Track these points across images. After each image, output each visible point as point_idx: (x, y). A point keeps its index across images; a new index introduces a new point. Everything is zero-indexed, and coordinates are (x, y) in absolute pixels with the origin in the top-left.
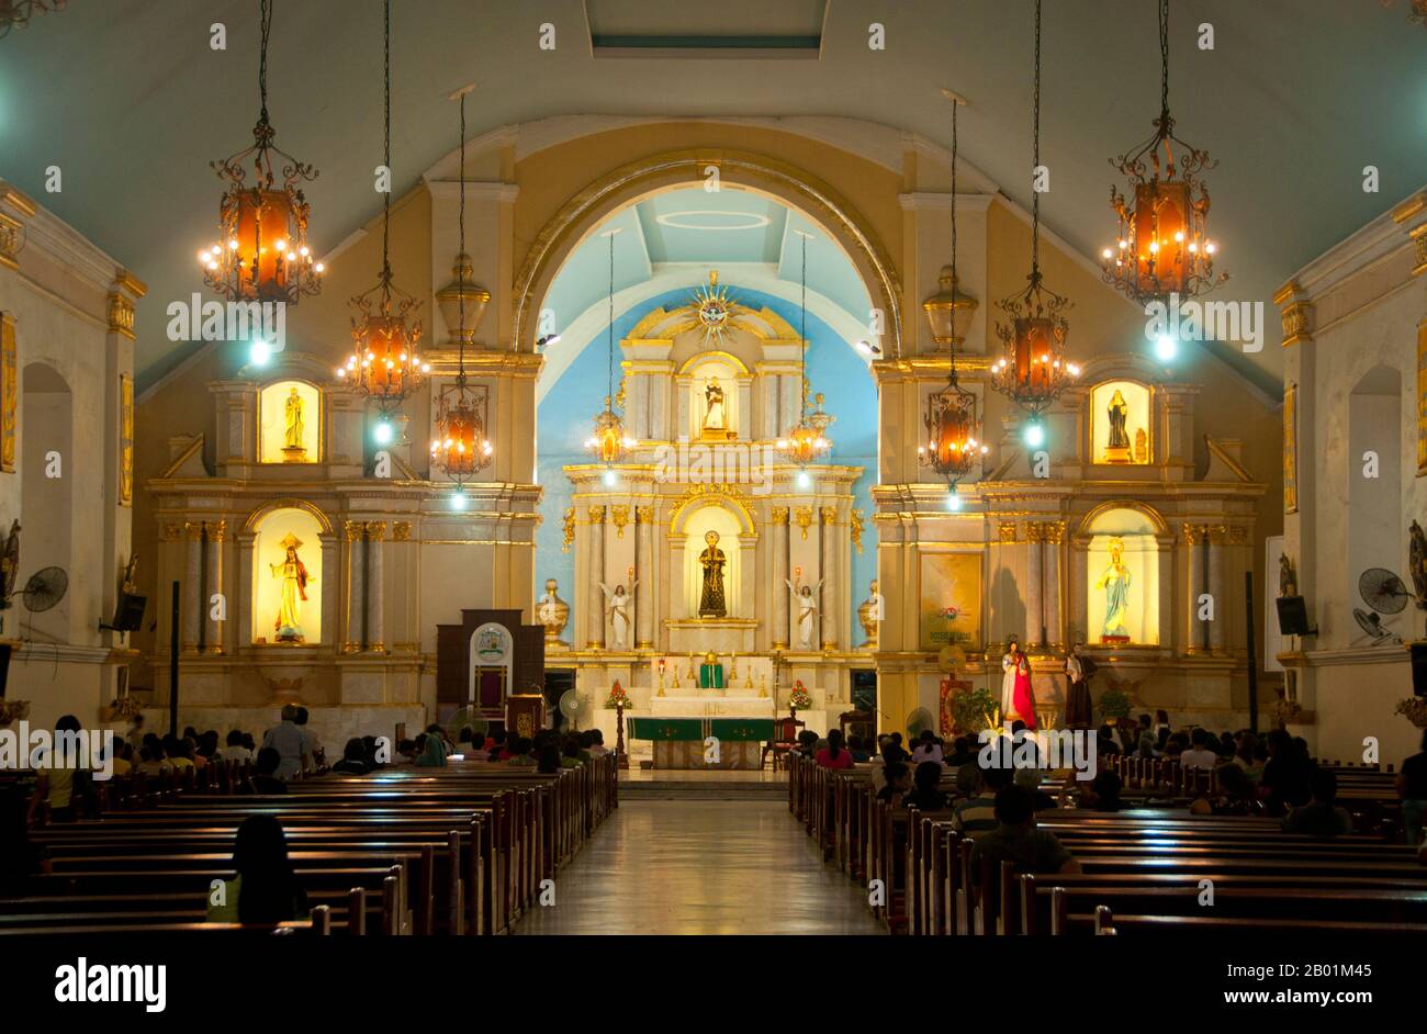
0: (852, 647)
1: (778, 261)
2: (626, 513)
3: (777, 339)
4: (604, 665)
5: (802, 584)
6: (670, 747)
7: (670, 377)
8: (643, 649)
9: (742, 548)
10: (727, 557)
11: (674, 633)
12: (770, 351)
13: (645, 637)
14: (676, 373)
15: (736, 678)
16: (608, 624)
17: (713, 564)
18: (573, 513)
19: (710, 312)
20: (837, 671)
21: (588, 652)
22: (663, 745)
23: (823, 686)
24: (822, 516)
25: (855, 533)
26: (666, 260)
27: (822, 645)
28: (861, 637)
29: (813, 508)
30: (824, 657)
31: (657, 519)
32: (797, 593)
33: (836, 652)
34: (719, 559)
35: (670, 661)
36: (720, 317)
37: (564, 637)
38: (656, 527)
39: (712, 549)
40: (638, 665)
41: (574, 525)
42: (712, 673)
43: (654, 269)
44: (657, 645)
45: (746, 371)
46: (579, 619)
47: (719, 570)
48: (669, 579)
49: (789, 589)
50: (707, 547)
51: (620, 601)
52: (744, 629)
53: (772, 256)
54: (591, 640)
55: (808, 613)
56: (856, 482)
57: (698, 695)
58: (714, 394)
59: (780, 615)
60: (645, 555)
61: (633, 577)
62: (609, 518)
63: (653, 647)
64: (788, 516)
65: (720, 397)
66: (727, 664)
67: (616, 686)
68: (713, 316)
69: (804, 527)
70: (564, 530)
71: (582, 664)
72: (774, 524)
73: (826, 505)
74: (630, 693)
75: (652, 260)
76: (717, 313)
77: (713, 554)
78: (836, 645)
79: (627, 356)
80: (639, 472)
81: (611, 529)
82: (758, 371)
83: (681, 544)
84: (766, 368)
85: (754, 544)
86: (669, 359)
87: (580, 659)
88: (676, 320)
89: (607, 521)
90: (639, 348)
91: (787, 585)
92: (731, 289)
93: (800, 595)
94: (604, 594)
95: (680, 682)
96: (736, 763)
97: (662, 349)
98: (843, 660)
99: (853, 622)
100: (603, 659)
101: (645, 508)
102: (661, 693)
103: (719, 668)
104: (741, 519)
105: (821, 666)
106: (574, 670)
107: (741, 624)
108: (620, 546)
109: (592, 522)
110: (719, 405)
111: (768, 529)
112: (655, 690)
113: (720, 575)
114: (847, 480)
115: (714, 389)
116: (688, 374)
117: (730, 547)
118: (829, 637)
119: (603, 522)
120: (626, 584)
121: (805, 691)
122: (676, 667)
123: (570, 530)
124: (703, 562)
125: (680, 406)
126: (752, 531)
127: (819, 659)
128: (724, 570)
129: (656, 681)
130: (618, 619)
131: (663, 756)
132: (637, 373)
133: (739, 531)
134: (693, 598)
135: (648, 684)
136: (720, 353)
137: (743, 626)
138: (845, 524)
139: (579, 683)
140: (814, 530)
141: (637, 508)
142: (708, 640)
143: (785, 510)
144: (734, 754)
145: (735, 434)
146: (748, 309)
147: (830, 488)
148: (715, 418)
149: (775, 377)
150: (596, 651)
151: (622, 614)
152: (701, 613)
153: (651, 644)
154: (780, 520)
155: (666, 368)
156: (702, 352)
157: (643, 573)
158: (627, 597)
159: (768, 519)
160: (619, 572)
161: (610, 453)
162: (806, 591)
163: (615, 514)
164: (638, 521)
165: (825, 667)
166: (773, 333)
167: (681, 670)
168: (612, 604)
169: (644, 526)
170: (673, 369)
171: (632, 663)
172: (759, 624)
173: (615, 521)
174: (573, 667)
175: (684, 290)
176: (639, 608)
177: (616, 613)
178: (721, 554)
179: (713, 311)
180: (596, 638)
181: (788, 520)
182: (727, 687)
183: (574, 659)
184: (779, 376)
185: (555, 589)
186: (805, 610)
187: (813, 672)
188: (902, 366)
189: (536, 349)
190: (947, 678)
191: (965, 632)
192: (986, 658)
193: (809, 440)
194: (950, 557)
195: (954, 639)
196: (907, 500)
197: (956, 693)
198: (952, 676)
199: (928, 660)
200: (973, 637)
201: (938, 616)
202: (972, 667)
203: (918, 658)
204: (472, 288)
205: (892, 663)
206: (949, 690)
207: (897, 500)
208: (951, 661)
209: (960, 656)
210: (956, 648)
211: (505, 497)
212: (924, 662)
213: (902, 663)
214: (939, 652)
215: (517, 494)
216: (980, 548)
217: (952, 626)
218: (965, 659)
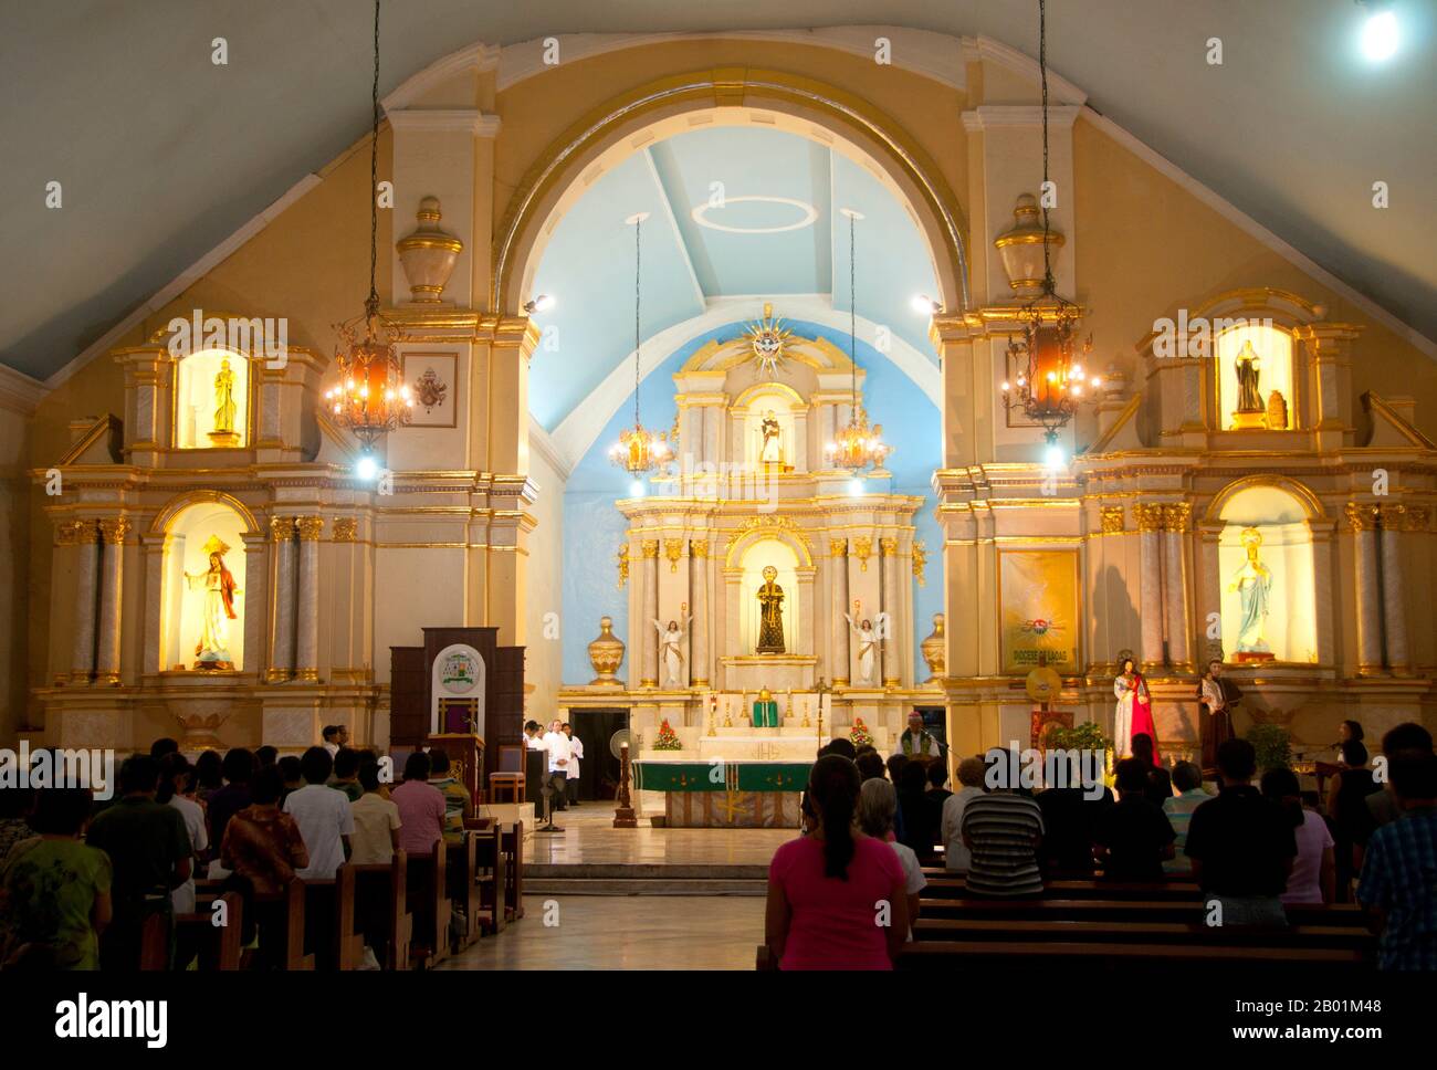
0: (915, 684)
1: (830, 292)
2: (680, 547)
3: (834, 368)
4: (657, 703)
5: (862, 617)
6: (687, 799)
7: (724, 410)
8: (698, 688)
9: (799, 582)
10: (785, 592)
11: (731, 671)
12: (826, 381)
13: (699, 675)
14: (731, 404)
15: (792, 716)
16: (661, 661)
17: (771, 600)
18: (627, 549)
19: (764, 343)
20: (900, 708)
21: (643, 690)
22: (679, 798)
23: (886, 724)
24: (882, 548)
25: (917, 566)
26: (720, 294)
27: (884, 682)
28: (925, 673)
29: (872, 538)
30: (886, 694)
31: (711, 553)
32: (856, 626)
33: (899, 689)
34: (777, 594)
35: (722, 699)
36: (774, 347)
37: (619, 676)
38: (711, 562)
39: (770, 585)
40: (692, 704)
41: (628, 562)
42: (765, 711)
43: (707, 303)
44: (712, 683)
45: (802, 402)
46: (633, 657)
47: (778, 606)
48: (724, 618)
49: (848, 623)
50: (765, 582)
51: (672, 637)
52: (802, 665)
53: (825, 286)
54: (645, 677)
55: (867, 649)
56: (916, 512)
57: (752, 735)
58: (770, 428)
59: (840, 650)
60: (698, 589)
61: (687, 612)
62: (662, 552)
63: (708, 685)
64: (847, 547)
65: (776, 430)
66: (782, 701)
67: (665, 725)
68: (768, 346)
69: (863, 558)
70: (619, 567)
71: (635, 703)
72: (832, 556)
73: (886, 536)
74: (681, 733)
75: (705, 295)
76: (771, 343)
77: (770, 590)
78: (898, 682)
79: (680, 390)
80: (692, 504)
81: (664, 563)
82: (813, 401)
83: (737, 579)
84: (822, 397)
85: (812, 577)
86: (723, 391)
87: (633, 698)
88: (729, 352)
89: (659, 556)
90: (694, 381)
91: (847, 619)
92: (784, 321)
93: (860, 629)
94: (657, 631)
95: (732, 720)
96: (769, 820)
97: (718, 381)
98: (906, 697)
99: (916, 658)
100: (656, 698)
101: (699, 542)
102: (712, 733)
103: (773, 706)
104: (798, 553)
105: (883, 703)
106: (628, 710)
107: (801, 661)
108: (674, 582)
109: (645, 557)
110: (775, 438)
111: (827, 561)
112: (705, 730)
113: (779, 611)
114: (907, 510)
115: (770, 423)
116: (743, 406)
117: (788, 582)
118: (891, 674)
119: (656, 557)
120: (679, 620)
121: (866, 730)
122: (728, 705)
123: (625, 566)
124: (761, 597)
125: (735, 440)
126: (810, 564)
127: (881, 696)
128: (782, 605)
129: (706, 720)
130: (672, 656)
131: (679, 812)
132: (690, 406)
133: (797, 565)
135: (700, 724)
136: (774, 384)
137: (802, 662)
138: (906, 556)
139: (633, 722)
140: (874, 561)
141: (690, 541)
142: (767, 677)
143: (844, 542)
144: (768, 807)
145: (793, 468)
146: (802, 339)
147: (889, 518)
148: (772, 450)
149: (830, 406)
150: (649, 690)
151: (675, 651)
152: (760, 650)
153: (707, 682)
154: (839, 552)
155: (720, 400)
156: (756, 383)
157: (696, 608)
158: (680, 633)
159: (826, 550)
160: (673, 605)
161: (637, 461)
162: (866, 625)
163: (668, 548)
164: (692, 555)
165: (887, 704)
166: (829, 363)
167: (734, 709)
168: (665, 641)
169: (699, 561)
170: (727, 402)
171: (686, 702)
172: (818, 660)
173: (668, 556)
174: (627, 706)
175: (738, 324)
176: (694, 644)
177: (669, 649)
178: (779, 589)
179: (767, 341)
180: (650, 676)
181: (847, 552)
182: (782, 726)
183: (624, 698)
184: (835, 405)
185: (610, 627)
186: (865, 645)
187: (874, 709)
188: (970, 321)
189: (522, 313)
190: (1038, 708)
191: (1059, 649)
192: (1089, 682)
193: (861, 441)
194: (1037, 555)
195: (1044, 659)
196: (980, 485)
197: (1053, 730)
198: (1045, 706)
199: (1012, 686)
200: (1070, 657)
201: (1023, 630)
202: (1070, 695)
203: (999, 684)
204: (440, 236)
205: (965, 691)
206: (1042, 724)
207: (967, 487)
208: (1042, 687)
209: (1054, 680)
210: (1049, 670)
211: (480, 491)
212: (1007, 689)
213: (978, 691)
214: (1026, 675)
215: (496, 486)
216: (1075, 543)
217: (1042, 643)
218: (1060, 684)
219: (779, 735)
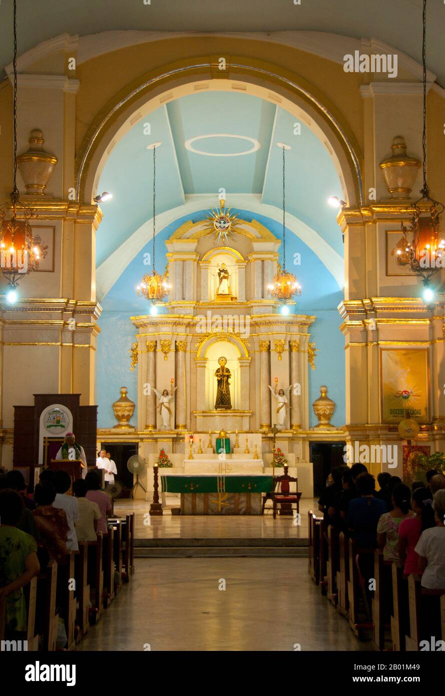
0: (310, 428)
1: (261, 192)
2: (169, 345)
3: (262, 239)
4: (156, 439)
5: (279, 388)
6: (194, 498)
7: (196, 263)
8: (180, 430)
9: (241, 366)
10: (232, 373)
11: (200, 419)
12: (257, 246)
13: (181, 422)
14: (200, 259)
15: (238, 447)
16: (158, 414)
17: (223, 377)
18: (137, 346)
19: (220, 223)
20: (301, 442)
21: (146, 431)
22: (189, 497)
23: (292, 452)
24: (290, 346)
25: (311, 357)
26: (193, 192)
27: (291, 426)
28: (315, 421)
29: (285, 341)
30: (293, 433)
31: (188, 349)
32: (276, 393)
33: (300, 431)
34: (227, 374)
35: (196, 436)
36: (226, 225)
37: (132, 423)
38: (188, 354)
39: (223, 368)
40: (177, 440)
41: (137, 354)
42: (223, 443)
43: (186, 198)
44: (188, 427)
45: (243, 259)
46: (140, 412)
47: (227, 381)
48: (196, 387)
49: (270, 391)
50: (219, 366)
51: (165, 400)
52: (242, 416)
53: (258, 189)
54: (148, 424)
55: (282, 406)
56: (310, 325)
57: (215, 458)
58: (223, 274)
59: (265, 407)
60: (181, 371)
61: (173, 384)
62: (159, 349)
63: (186, 428)
64: (269, 346)
65: (227, 275)
66: (233, 438)
67: (162, 452)
68: (222, 225)
69: (280, 353)
70: (131, 357)
71: (142, 439)
72: (261, 351)
73: (293, 339)
74: (172, 457)
75: (185, 193)
76: (225, 223)
77: (223, 371)
78: (300, 426)
79: (169, 251)
80: (177, 319)
81: (160, 355)
82: (250, 258)
83: (203, 365)
84: (255, 256)
85: (248, 364)
86: (195, 251)
87: (140, 436)
88: (199, 228)
89: (157, 350)
90: (178, 245)
91: (270, 389)
92: (233, 210)
93: (277, 395)
94: (156, 395)
95: (203, 450)
96: (243, 510)
97: (192, 246)
98: (305, 436)
99: (310, 412)
100: (155, 436)
101: (181, 342)
102: (191, 457)
103: (228, 441)
104: (240, 349)
105: (291, 439)
106: (137, 443)
107: (241, 414)
108: (165, 366)
109: (148, 351)
110: (226, 280)
111: (257, 354)
112: (187, 455)
113: (228, 384)
114: (305, 324)
115: (223, 271)
116: (208, 261)
117: (234, 367)
118: (295, 421)
119: (155, 351)
120: (169, 389)
121: (283, 455)
122: (200, 440)
123: (135, 357)
124: (217, 376)
125: (202, 280)
126: (247, 356)
127: (290, 435)
128: (230, 381)
129: (187, 449)
130: (165, 411)
131: (188, 505)
132: (175, 260)
133: (239, 356)
134: (211, 400)
135: (183, 452)
136: (226, 248)
137: (242, 414)
138: (304, 352)
139: (141, 451)
140: (286, 355)
141: (176, 342)
142: (221, 424)
143: (268, 343)
144: (242, 502)
145: (236, 298)
146: (243, 221)
147: (295, 329)
148: (224, 288)
149: (260, 261)
150: (151, 431)
151: (167, 408)
152: (216, 407)
153: (185, 427)
154: (265, 349)
155: (194, 257)
156: (215, 247)
157: (179, 382)
158: (170, 397)
159: (257, 348)
160: (165, 381)
161: (154, 293)
162: (281, 392)
163: (162, 346)
164: (177, 350)
165: (293, 440)
166: (259, 235)
167: (204, 442)
168: (161, 402)
169: (181, 353)
170: (198, 258)
171: (173, 438)
172: (252, 413)
173: (162, 350)
174: (137, 441)
175: (204, 211)
176: (178, 404)
177: (163, 406)
178: (228, 371)
179: (222, 222)
180: (151, 423)
181: (270, 349)
182: (233, 453)
183: (136, 436)
184: (263, 261)
185: (126, 393)
186: (281, 404)
187: (286, 443)
188: (365, 213)
189: (93, 203)
190: (405, 443)
191: (416, 408)
192: (436, 428)
193: (289, 283)
194: (404, 352)
195: (409, 414)
196: (370, 310)
197: (416, 456)
198: (409, 442)
199: (390, 429)
200: (423, 413)
201: (395, 396)
202: (423, 435)
203: (381, 428)
204: (43, 153)
205: (359, 433)
206: (409, 453)
207: (361, 311)
208: (408, 431)
209: (415, 426)
210: (412, 420)
211: (69, 311)
212: (386, 432)
213: (368, 433)
214: (398, 424)
215: (78, 308)
216: (426, 345)
217: (407, 405)
218: (418, 429)
219: (231, 458)
